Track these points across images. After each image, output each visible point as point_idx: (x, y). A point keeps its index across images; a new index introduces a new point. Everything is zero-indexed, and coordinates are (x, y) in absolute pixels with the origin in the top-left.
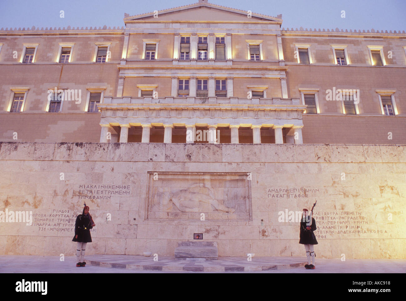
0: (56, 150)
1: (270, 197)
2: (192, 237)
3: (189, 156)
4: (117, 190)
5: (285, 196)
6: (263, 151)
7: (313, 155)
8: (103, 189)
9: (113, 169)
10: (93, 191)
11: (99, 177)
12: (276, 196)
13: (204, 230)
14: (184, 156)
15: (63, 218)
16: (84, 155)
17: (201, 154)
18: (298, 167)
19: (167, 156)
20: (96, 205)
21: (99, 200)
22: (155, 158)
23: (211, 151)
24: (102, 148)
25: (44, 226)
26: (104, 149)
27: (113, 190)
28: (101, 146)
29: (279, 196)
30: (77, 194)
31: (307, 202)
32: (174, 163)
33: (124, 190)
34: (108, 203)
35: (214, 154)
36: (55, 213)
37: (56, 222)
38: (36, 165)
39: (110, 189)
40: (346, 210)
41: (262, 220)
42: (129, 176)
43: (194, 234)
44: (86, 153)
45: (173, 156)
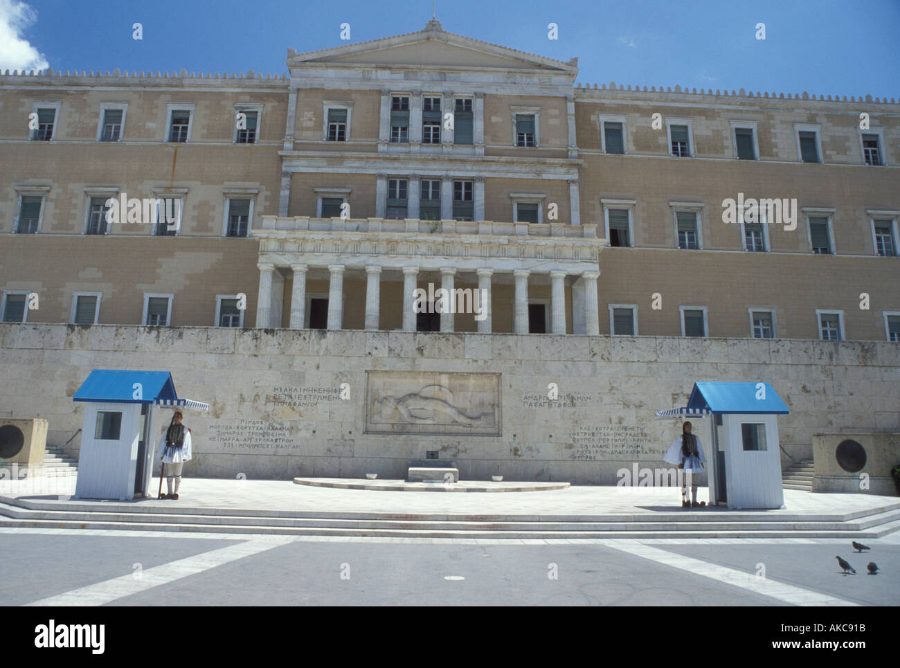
0: (238, 340)
1: (527, 406)
2: (424, 455)
3: (420, 350)
4: (325, 394)
5: (546, 405)
6: (519, 343)
7: (587, 351)
8: (306, 393)
9: (318, 367)
10: (293, 396)
11: (300, 378)
12: (534, 405)
13: (440, 447)
14: (414, 349)
15: (255, 430)
16: (277, 346)
17: (437, 347)
18: (566, 366)
19: (390, 350)
20: (298, 414)
21: (302, 408)
22: (374, 352)
23: (450, 343)
24: (302, 337)
25: (231, 442)
26: (305, 339)
27: (319, 394)
28: (300, 335)
29: (538, 404)
30: (272, 399)
31: (574, 414)
32: (400, 359)
33: (334, 395)
34: (314, 412)
35: (454, 347)
36: (244, 424)
37: (247, 436)
38: (211, 360)
39: (316, 393)
40: (625, 424)
41: (515, 436)
42: (340, 376)
43: (427, 452)
44: (280, 344)
45: (400, 349)
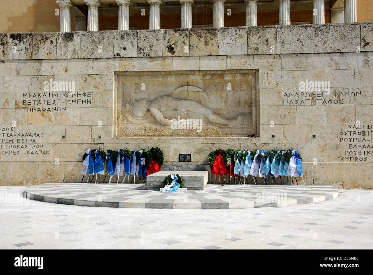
1: (287, 104)
2: (177, 157)
3: (171, 49)
4: (74, 98)
5: (309, 102)
6: (278, 35)
7: (357, 40)
8: (55, 98)
9: (66, 70)
10: (42, 101)
12: (294, 103)
13: (193, 150)
14: (165, 48)
15: (5, 137)
16: (24, 51)
17: (188, 44)
18: (332, 59)
19: (140, 49)
20: (48, 119)
21: (51, 113)
22: (123, 53)
23: (202, 40)
24: (49, 41)
26: (52, 42)
27: (68, 99)
28: (46, 38)
29: (300, 102)
30: (21, 105)
31: (341, 111)
32: (149, 59)
33: (84, 98)
34: (63, 117)
35: (206, 44)
39: (64, 98)
41: (273, 136)
42: (89, 79)
43: (180, 155)
44: (27, 49)
45: (148, 48)
